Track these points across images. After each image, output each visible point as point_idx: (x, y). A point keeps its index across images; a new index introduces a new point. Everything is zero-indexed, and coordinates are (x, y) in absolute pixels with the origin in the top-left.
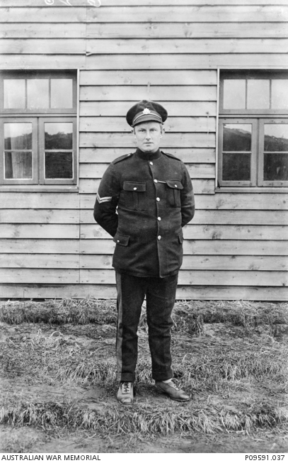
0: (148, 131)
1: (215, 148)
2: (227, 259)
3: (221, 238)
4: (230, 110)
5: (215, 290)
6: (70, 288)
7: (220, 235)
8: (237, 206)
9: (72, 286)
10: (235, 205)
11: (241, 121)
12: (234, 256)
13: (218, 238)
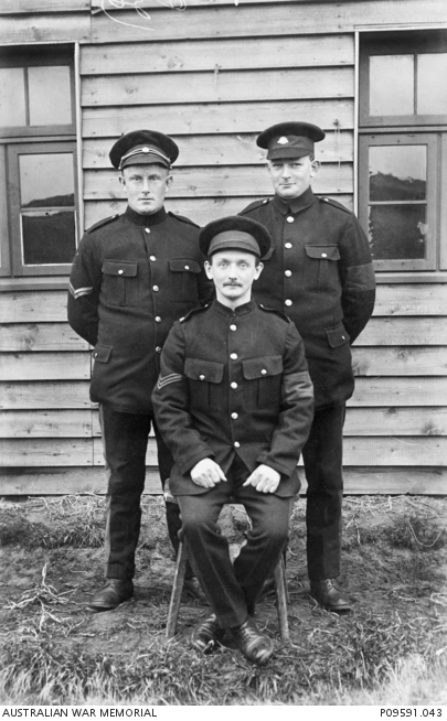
0: (145, 180)
1: (352, 194)
2: (380, 414)
3: (368, 374)
4: (381, 118)
5: (357, 475)
6: (77, 475)
7: (365, 367)
8: (397, 309)
9: (81, 472)
10: (393, 308)
11: (404, 138)
12: (393, 409)
13: (361, 373)
